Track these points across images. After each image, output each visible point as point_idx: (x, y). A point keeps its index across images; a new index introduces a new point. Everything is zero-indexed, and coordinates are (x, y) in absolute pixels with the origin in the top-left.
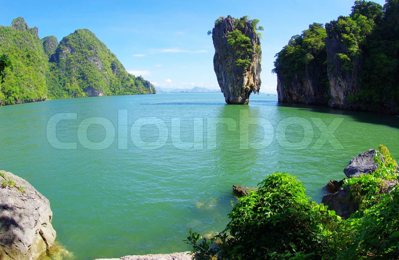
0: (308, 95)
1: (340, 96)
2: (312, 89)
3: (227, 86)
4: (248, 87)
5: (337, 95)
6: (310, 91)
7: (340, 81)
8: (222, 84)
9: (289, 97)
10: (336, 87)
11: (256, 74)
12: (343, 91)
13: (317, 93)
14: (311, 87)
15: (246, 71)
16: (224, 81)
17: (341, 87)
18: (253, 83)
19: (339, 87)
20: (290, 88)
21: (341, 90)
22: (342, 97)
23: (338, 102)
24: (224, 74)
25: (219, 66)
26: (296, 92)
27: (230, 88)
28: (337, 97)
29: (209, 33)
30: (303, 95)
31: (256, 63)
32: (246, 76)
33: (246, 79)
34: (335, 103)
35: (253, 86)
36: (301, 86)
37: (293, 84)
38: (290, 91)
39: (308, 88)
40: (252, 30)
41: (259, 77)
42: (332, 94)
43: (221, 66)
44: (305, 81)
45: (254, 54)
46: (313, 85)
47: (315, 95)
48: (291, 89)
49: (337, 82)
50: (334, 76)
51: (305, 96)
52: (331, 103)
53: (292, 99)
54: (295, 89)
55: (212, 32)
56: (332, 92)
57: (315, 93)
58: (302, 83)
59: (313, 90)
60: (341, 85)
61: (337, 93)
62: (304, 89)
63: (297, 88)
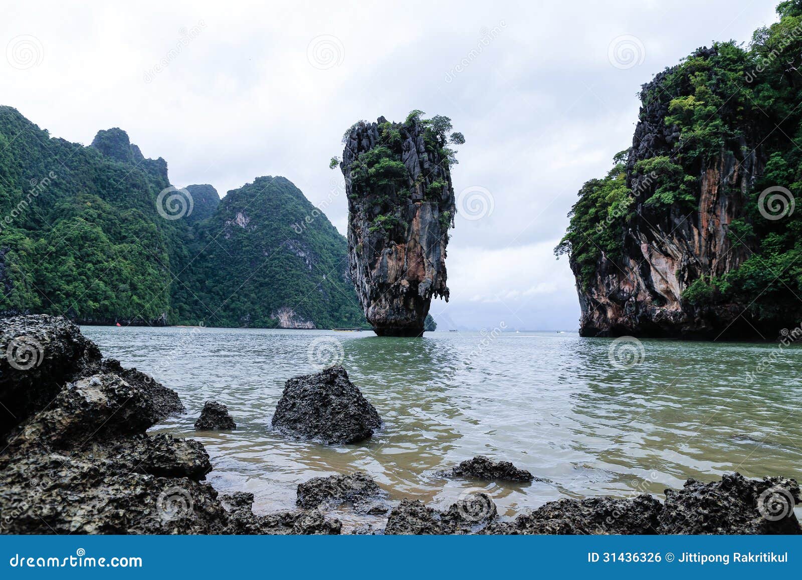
0: (636, 302)
1: (672, 286)
2: (643, 286)
4: (405, 283)
5: (663, 286)
7: (662, 243)
9: (597, 313)
10: (654, 261)
11: (430, 248)
12: (676, 271)
14: (640, 279)
15: (392, 242)
17: (671, 258)
18: (421, 273)
19: (663, 261)
20: (594, 290)
21: (672, 267)
22: (677, 289)
23: (671, 307)
26: (608, 299)
28: (668, 292)
29: (334, 163)
30: (625, 306)
31: (424, 224)
32: (394, 256)
33: (391, 263)
34: (662, 312)
36: (619, 282)
37: (599, 277)
38: (595, 297)
39: (636, 283)
41: (439, 260)
42: (656, 286)
44: (623, 265)
45: (413, 201)
46: (644, 272)
48: (595, 292)
49: (655, 244)
51: (630, 306)
54: (605, 290)
55: (341, 160)
60: (669, 252)
61: (663, 279)
63: (608, 285)
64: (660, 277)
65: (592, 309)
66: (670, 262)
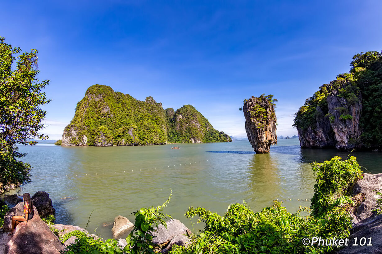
0: (321, 140)
1: (344, 140)
2: (323, 136)
3: (253, 141)
4: (267, 141)
5: (341, 140)
6: (322, 137)
7: (342, 129)
8: (251, 140)
9: (307, 143)
10: (339, 133)
11: (273, 131)
12: (345, 136)
13: (328, 138)
14: (323, 135)
15: (264, 131)
16: (251, 138)
17: (344, 133)
18: (271, 138)
19: (342, 133)
20: (307, 137)
21: (344, 135)
22: (346, 141)
23: (343, 145)
24: (251, 133)
25: (248, 129)
26: (311, 140)
27: (255, 142)
29: (240, 109)
30: (317, 141)
31: (271, 125)
32: (265, 134)
33: (264, 137)
34: (340, 146)
35: (271, 140)
36: (315, 135)
37: (308, 134)
38: (307, 139)
39: (321, 136)
40: (267, 104)
41: (275, 134)
42: (337, 139)
43: (249, 129)
44: (317, 131)
45: (269, 119)
46: (324, 132)
47: (327, 140)
49: (339, 129)
50: (336, 125)
51: (319, 141)
52: (337, 146)
53: (310, 145)
54: (311, 137)
55: (242, 108)
56: (337, 137)
57: (327, 138)
58: (316, 133)
59: (325, 137)
60: (344, 131)
61: (341, 137)
62: (318, 137)
63: (312, 136)
64: (340, 137)
65: (305, 142)
66: (344, 134)
